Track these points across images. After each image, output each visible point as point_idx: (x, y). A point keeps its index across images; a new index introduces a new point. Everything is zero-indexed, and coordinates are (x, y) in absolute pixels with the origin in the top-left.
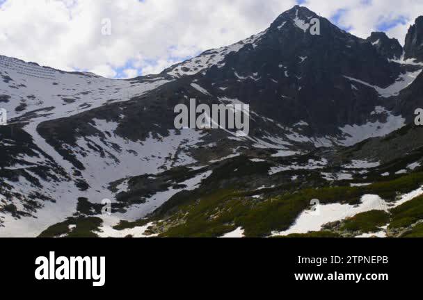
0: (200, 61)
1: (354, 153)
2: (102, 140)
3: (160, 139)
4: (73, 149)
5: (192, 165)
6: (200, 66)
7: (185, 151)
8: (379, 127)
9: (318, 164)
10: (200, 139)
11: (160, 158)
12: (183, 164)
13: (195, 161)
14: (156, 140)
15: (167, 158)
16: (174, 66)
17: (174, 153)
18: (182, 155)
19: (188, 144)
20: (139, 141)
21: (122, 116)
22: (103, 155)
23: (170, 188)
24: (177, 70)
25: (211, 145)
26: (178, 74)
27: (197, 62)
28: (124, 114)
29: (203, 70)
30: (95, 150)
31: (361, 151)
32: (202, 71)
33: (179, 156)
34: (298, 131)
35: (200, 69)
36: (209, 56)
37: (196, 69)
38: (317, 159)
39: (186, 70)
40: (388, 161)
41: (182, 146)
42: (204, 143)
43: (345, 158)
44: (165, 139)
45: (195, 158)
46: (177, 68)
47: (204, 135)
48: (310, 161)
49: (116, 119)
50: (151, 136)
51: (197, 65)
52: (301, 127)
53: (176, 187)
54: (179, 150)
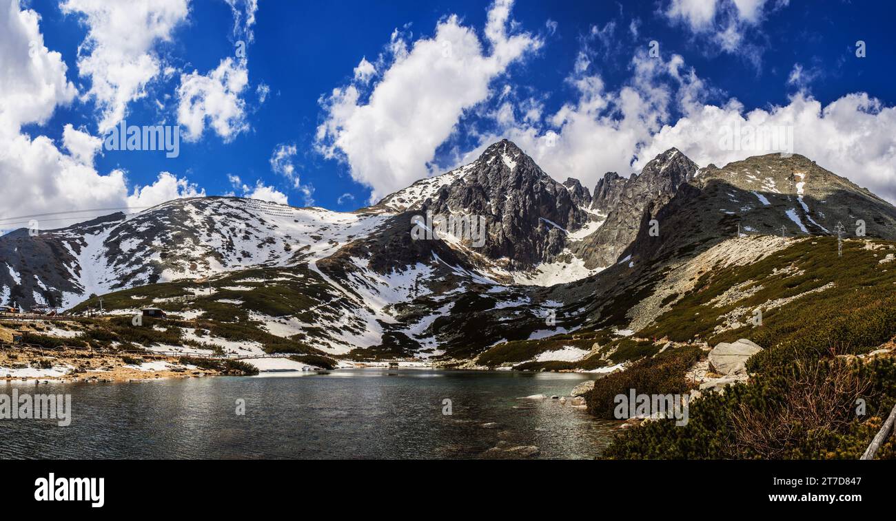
0: (413, 192)
1: (548, 295)
2: (362, 275)
3: (401, 272)
4: (348, 283)
5: (430, 295)
6: (414, 198)
7: (422, 284)
8: (564, 267)
9: (525, 301)
10: (431, 273)
11: (405, 289)
12: (424, 294)
13: (432, 292)
14: (398, 274)
15: (410, 289)
16: (391, 196)
17: (414, 285)
18: (420, 286)
19: (423, 277)
20: (386, 275)
21: (370, 254)
22: (368, 288)
23: (431, 314)
24: (394, 201)
25: (441, 279)
26: (395, 205)
27: (411, 193)
28: (371, 252)
29: (419, 202)
30: (362, 284)
31: (552, 294)
32: (417, 203)
33: (418, 287)
34: (500, 266)
35: (415, 201)
36: (422, 186)
37: (411, 201)
38: (524, 297)
39: (402, 201)
40: (569, 303)
41: (419, 279)
42: (435, 277)
43: (542, 298)
44: (404, 273)
45: (431, 289)
46: (393, 199)
47: (433, 270)
48: (519, 298)
49: (367, 256)
50: (394, 271)
51: (411, 196)
52: (504, 262)
53: (435, 313)
54: (417, 282)
